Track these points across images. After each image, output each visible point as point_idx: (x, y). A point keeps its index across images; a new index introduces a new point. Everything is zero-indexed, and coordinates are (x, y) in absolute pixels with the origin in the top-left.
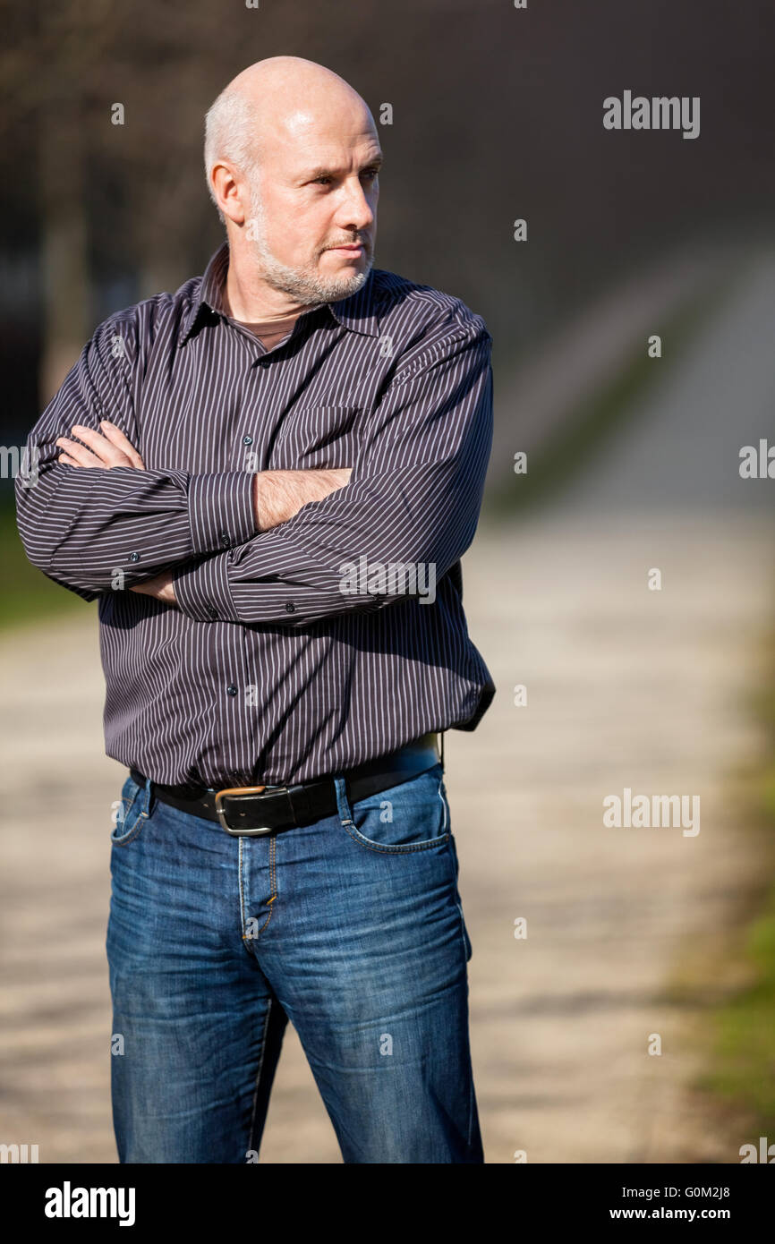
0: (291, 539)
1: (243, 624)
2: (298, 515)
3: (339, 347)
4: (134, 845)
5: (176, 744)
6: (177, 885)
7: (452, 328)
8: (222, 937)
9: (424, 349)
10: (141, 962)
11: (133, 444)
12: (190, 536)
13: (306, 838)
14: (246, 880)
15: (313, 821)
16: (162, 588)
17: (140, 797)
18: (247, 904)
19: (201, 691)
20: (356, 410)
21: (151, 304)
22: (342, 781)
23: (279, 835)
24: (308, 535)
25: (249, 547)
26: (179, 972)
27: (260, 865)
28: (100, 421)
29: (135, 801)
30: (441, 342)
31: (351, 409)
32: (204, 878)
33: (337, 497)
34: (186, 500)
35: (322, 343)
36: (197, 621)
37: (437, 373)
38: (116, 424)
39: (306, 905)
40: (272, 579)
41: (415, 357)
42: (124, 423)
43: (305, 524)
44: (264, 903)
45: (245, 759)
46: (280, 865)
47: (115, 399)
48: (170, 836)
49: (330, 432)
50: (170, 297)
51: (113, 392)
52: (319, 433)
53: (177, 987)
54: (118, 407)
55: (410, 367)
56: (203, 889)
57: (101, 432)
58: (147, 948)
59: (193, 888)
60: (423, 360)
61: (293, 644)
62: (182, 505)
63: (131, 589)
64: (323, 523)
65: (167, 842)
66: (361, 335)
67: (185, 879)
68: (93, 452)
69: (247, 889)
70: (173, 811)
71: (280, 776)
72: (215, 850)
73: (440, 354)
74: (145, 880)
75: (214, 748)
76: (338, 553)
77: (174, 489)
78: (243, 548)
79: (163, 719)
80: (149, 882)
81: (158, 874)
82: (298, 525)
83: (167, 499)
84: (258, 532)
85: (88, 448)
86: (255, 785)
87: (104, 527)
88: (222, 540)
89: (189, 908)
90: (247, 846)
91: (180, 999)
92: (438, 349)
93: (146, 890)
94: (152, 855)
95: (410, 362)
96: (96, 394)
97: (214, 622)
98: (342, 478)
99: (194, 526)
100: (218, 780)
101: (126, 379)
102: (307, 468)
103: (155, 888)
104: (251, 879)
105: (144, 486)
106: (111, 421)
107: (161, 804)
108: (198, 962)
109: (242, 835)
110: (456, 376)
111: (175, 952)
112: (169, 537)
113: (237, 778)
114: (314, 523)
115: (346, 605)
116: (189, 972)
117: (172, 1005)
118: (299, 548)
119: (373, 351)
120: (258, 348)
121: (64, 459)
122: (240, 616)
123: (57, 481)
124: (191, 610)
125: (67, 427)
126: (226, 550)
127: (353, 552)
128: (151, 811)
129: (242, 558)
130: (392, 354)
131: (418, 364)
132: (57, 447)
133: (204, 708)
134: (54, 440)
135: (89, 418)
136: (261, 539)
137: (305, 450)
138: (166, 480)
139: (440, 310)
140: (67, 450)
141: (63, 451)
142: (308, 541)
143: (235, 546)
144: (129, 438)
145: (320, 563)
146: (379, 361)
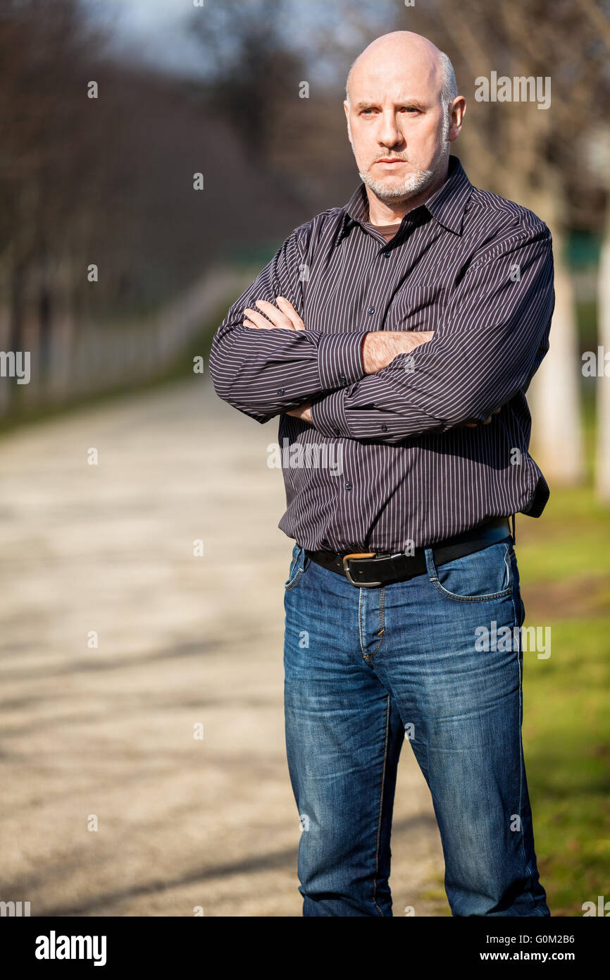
0: (385, 380)
1: (357, 440)
2: (392, 363)
3: (438, 242)
4: (294, 591)
5: (315, 523)
6: (321, 619)
7: (517, 230)
8: (349, 656)
9: (494, 246)
11: (299, 314)
12: (318, 377)
13: (406, 589)
14: (364, 617)
15: (409, 578)
16: (302, 412)
17: (300, 557)
18: (364, 634)
19: (329, 486)
20: (440, 290)
22: (431, 550)
23: (386, 587)
24: (396, 377)
25: (358, 384)
26: (323, 681)
27: (373, 608)
28: (276, 296)
29: (297, 559)
30: (507, 241)
31: (436, 288)
32: (338, 615)
33: (419, 351)
34: (317, 352)
35: (426, 239)
37: (501, 262)
38: (288, 299)
39: (404, 636)
40: (370, 407)
41: (487, 252)
42: (294, 298)
43: (395, 369)
44: (375, 634)
45: (358, 536)
46: (387, 608)
47: (290, 282)
48: (317, 585)
49: (421, 303)
51: (289, 276)
52: (413, 305)
53: (323, 691)
54: (291, 287)
55: (482, 258)
56: (337, 623)
57: (276, 303)
58: (302, 662)
59: (330, 621)
60: (492, 253)
61: (389, 453)
62: (313, 355)
63: (287, 413)
65: (315, 590)
67: (326, 615)
68: (268, 318)
69: (364, 624)
70: (320, 568)
71: (384, 548)
72: (345, 596)
73: (505, 250)
74: (302, 615)
75: (339, 527)
76: (414, 390)
77: (308, 344)
78: (354, 385)
79: (307, 504)
80: (304, 616)
81: (310, 611)
83: (303, 351)
84: (366, 375)
85: (265, 316)
86: (367, 552)
87: (261, 371)
88: (341, 380)
89: (328, 636)
90: (366, 594)
91: (325, 699)
92: (504, 246)
93: (303, 622)
94: (306, 598)
95: (483, 255)
96: (278, 279)
97: (338, 438)
98: (428, 337)
99: (321, 371)
100: (342, 548)
101: (298, 269)
102: (404, 330)
103: (307, 620)
104: (367, 617)
105: (287, 342)
106: (285, 297)
107: (311, 563)
108: (336, 674)
109: (362, 587)
111: (320, 666)
112: (304, 378)
113: (355, 548)
114: (401, 368)
115: (422, 427)
116: (330, 681)
117: (320, 702)
118: (390, 385)
119: (459, 246)
120: (382, 244)
121: (246, 324)
122: (353, 433)
123: (235, 339)
124: (322, 428)
125: (254, 301)
126: (344, 388)
127: (424, 389)
128: (304, 567)
129: (353, 393)
130: (472, 247)
131: (488, 257)
132: (243, 315)
133: (331, 498)
134: (242, 310)
135: (270, 296)
136: (367, 378)
137: (404, 316)
138: (303, 338)
139: (512, 217)
140: (249, 317)
141: (246, 318)
142: (396, 381)
143: (350, 385)
144: (296, 309)
145: (402, 396)
146: (462, 253)
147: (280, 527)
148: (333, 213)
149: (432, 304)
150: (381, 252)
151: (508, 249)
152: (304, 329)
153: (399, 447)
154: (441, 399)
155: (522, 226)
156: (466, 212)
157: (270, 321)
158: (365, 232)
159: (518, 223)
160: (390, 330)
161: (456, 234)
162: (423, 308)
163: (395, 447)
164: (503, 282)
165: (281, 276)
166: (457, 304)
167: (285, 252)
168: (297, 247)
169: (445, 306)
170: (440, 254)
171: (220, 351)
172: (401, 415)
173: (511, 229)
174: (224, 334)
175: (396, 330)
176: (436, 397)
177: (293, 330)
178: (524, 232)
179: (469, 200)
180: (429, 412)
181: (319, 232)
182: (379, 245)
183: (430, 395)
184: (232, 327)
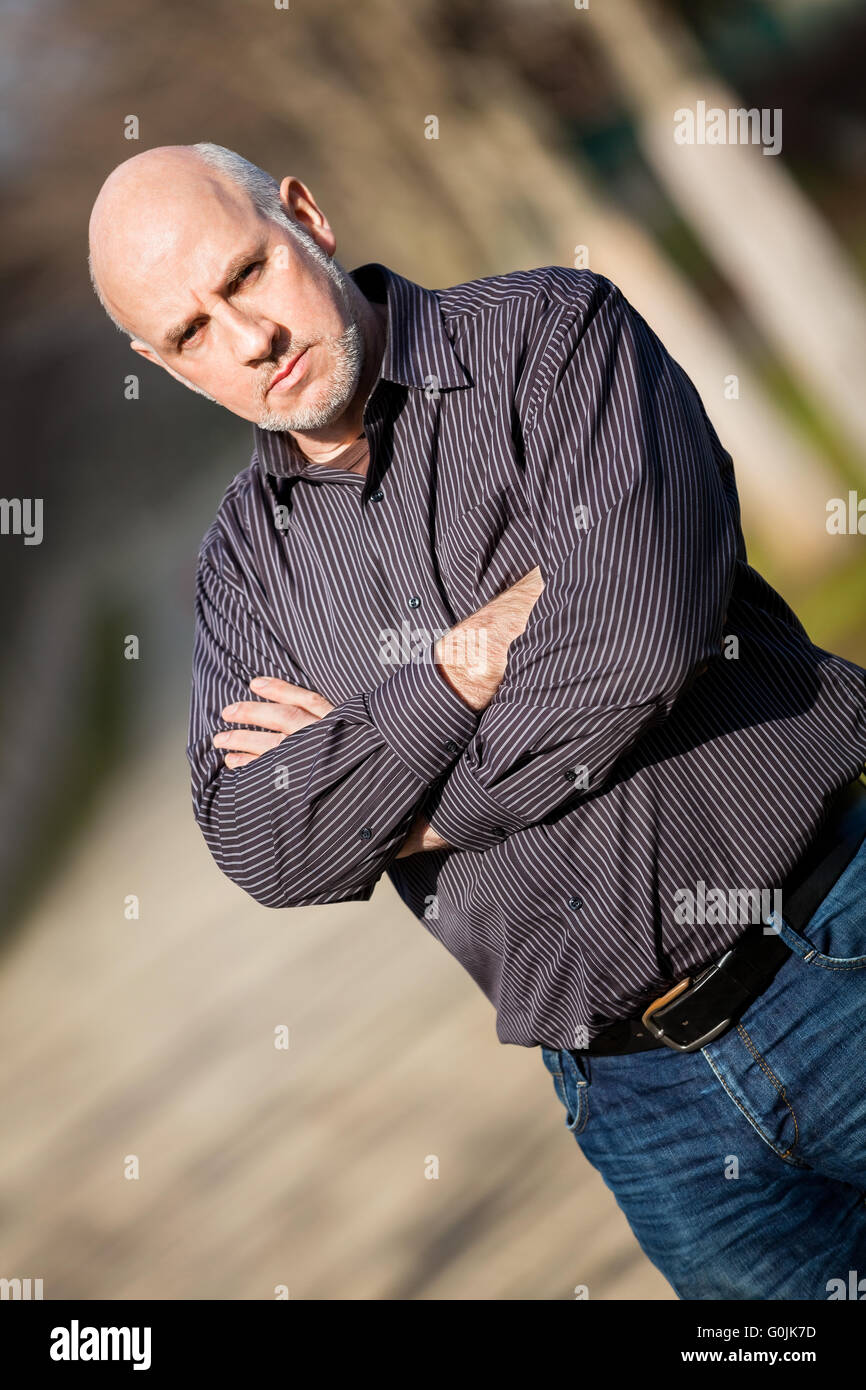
0: (517, 702)
1: (539, 823)
2: (508, 665)
3: (445, 421)
4: (593, 1125)
6: (668, 1143)
7: (555, 315)
8: (756, 1173)
9: (537, 362)
10: (689, 1253)
11: (302, 686)
12: (407, 770)
13: (776, 1003)
14: (740, 1093)
15: (770, 981)
16: (420, 840)
17: (565, 1064)
18: (759, 1120)
19: (543, 924)
20: (503, 495)
21: (228, 503)
23: (741, 1020)
24: (532, 684)
25: (478, 737)
26: (741, 1237)
27: (744, 1067)
28: (247, 683)
29: (563, 1071)
30: (552, 343)
31: (495, 497)
32: (692, 1119)
33: (538, 617)
34: (377, 731)
36: (488, 849)
37: (566, 383)
38: (269, 675)
39: (826, 1080)
40: (525, 759)
41: (532, 383)
42: (277, 666)
43: (521, 672)
44: (779, 1104)
45: (644, 970)
46: (767, 1052)
47: (252, 647)
48: (625, 1092)
49: (490, 539)
51: (244, 638)
52: (478, 549)
53: (752, 1254)
54: (260, 653)
55: (532, 399)
56: (700, 1131)
57: (254, 696)
58: (685, 1234)
59: (688, 1136)
60: (541, 379)
61: (604, 810)
62: (375, 741)
64: (538, 660)
65: (626, 1101)
67: (673, 1131)
68: (259, 729)
69: (747, 1104)
70: (611, 1060)
72: (684, 1079)
73: (557, 360)
74: (630, 1158)
76: (576, 684)
77: (355, 730)
78: (474, 743)
79: (527, 977)
80: (637, 1157)
81: (640, 1142)
82: (514, 678)
83: (355, 746)
86: (676, 983)
87: (311, 822)
88: (446, 748)
89: (700, 1161)
90: (716, 1053)
91: (762, 1267)
92: (553, 355)
93: (640, 1169)
94: (620, 1125)
95: (530, 393)
96: (229, 654)
98: (533, 586)
99: (405, 757)
100: (632, 1008)
101: (249, 616)
102: (492, 598)
103: (646, 1160)
104: (744, 1090)
105: (320, 748)
106: (261, 674)
107: (593, 1060)
108: (755, 1212)
109: (703, 1044)
111: (720, 1217)
112: (387, 786)
113: (653, 991)
114: (530, 665)
115: (627, 734)
116: (752, 1230)
117: (759, 1278)
118: (531, 704)
119: (483, 404)
120: (359, 485)
121: (231, 762)
122: (526, 818)
123: (232, 800)
124: (472, 843)
125: (217, 716)
126: (460, 756)
127: (591, 672)
128: (584, 1075)
129: (480, 755)
130: (504, 393)
131: (539, 391)
132: (217, 751)
133: (558, 941)
134: (209, 744)
135: (236, 689)
136: (486, 718)
137: (475, 576)
138: (340, 725)
139: (532, 299)
140: (229, 747)
141: (225, 752)
142: (536, 691)
143: (466, 745)
144: (292, 681)
145: (563, 709)
146: (495, 412)
147: (504, 1041)
148: (241, 487)
149: (506, 525)
150: (364, 500)
151: (562, 354)
152: (331, 709)
153: (613, 787)
154: (629, 669)
155: (557, 302)
156: (452, 340)
157: (267, 730)
158: (316, 484)
159: (547, 302)
160: (470, 613)
161: (462, 389)
162: (497, 542)
163: (607, 792)
164: (592, 414)
165: (231, 646)
166: (543, 498)
167: (210, 603)
168: (224, 582)
169: (528, 514)
170: (460, 436)
171: (222, 834)
172: (583, 736)
173: (544, 321)
174: (210, 804)
175: (478, 607)
176: (618, 672)
177: (313, 721)
178: (568, 309)
179: (443, 319)
180: (624, 701)
181: (241, 532)
182: (354, 490)
183: (607, 675)
184: (214, 783)
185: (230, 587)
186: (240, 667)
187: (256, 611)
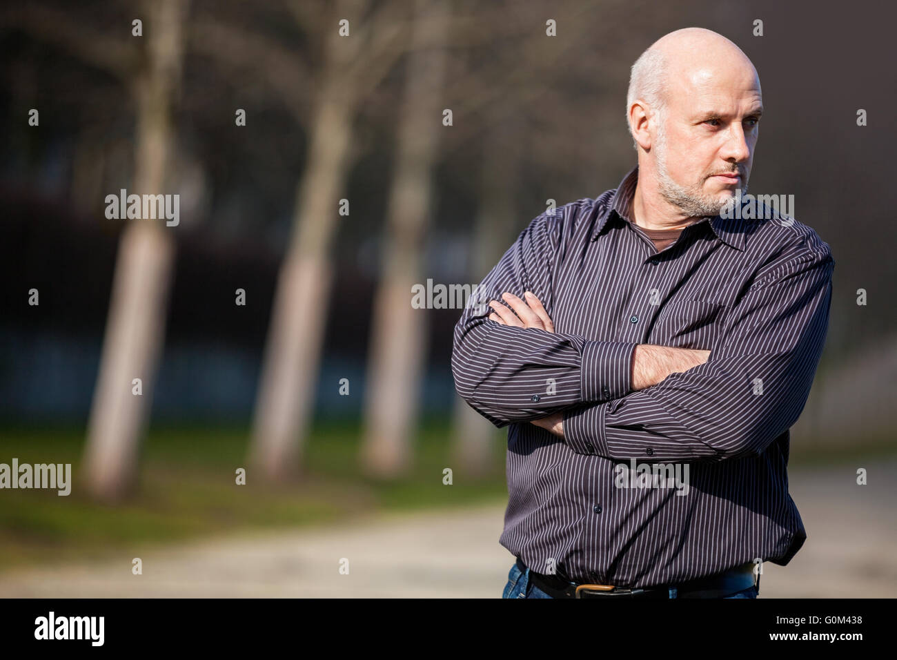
0: (656, 399)
1: (613, 460)
2: (664, 381)
3: (713, 256)
5: (551, 544)
7: (804, 251)
9: (779, 265)
11: (547, 312)
12: (580, 387)
16: (555, 424)
17: (520, 580)
19: (574, 507)
20: (720, 307)
21: (575, 207)
22: (675, 591)
24: (670, 398)
25: (624, 401)
28: (524, 290)
29: (517, 583)
30: (793, 261)
31: (716, 305)
33: (696, 371)
34: (580, 359)
35: (700, 251)
36: (577, 453)
37: (786, 284)
38: (536, 295)
40: (638, 427)
41: (771, 271)
42: (543, 295)
43: (669, 389)
45: (601, 563)
47: (539, 276)
49: (698, 321)
50: (591, 202)
51: (537, 270)
52: (689, 321)
54: (540, 282)
55: (765, 278)
57: (524, 299)
60: (777, 273)
62: (576, 363)
63: (531, 422)
64: (682, 390)
66: (733, 248)
68: (516, 314)
71: (627, 580)
73: (790, 271)
75: (577, 552)
76: (691, 414)
77: (571, 350)
78: (620, 401)
82: (663, 389)
83: (566, 357)
84: (632, 390)
85: (513, 311)
86: (607, 584)
87: (516, 373)
88: (604, 393)
92: (790, 267)
95: (766, 274)
96: (525, 270)
97: (590, 455)
98: (702, 357)
99: (584, 381)
100: (579, 576)
101: (548, 262)
102: (676, 346)
105: (549, 345)
106: (533, 292)
107: (536, 588)
110: (801, 288)
112: (564, 386)
113: (594, 577)
114: (676, 389)
115: (693, 455)
118: (662, 406)
119: (739, 262)
120: (651, 250)
121: (495, 317)
122: (611, 453)
123: (485, 333)
124: (574, 444)
125: (499, 293)
126: (606, 402)
127: (703, 415)
128: (527, 593)
129: (617, 409)
130: (753, 266)
131: (772, 277)
133: (575, 520)
135: (517, 288)
136: (634, 396)
137: (676, 332)
138: (567, 343)
139: (796, 236)
140: (496, 310)
141: (493, 311)
142: (669, 403)
143: (614, 399)
144: (545, 307)
145: (676, 420)
146: (743, 270)
147: (503, 543)
148: (586, 205)
149: (709, 321)
150: (648, 260)
151: (794, 271)
155: (807, 246)
157: (519, 318)
158: (633, 232)
159: (803, 243)
162: (700, 325)
168: (548, 238)
169: (723, 325)
170: (716, 267)
172: (673, 440)
173: (796, 249)
176: (715, 425)
178: (811, 253)
180: (705, 440)
183: (709, 422)
184: (482, 320)
185: (550, 243)
186: (526, 281)
187: (553, 263)
